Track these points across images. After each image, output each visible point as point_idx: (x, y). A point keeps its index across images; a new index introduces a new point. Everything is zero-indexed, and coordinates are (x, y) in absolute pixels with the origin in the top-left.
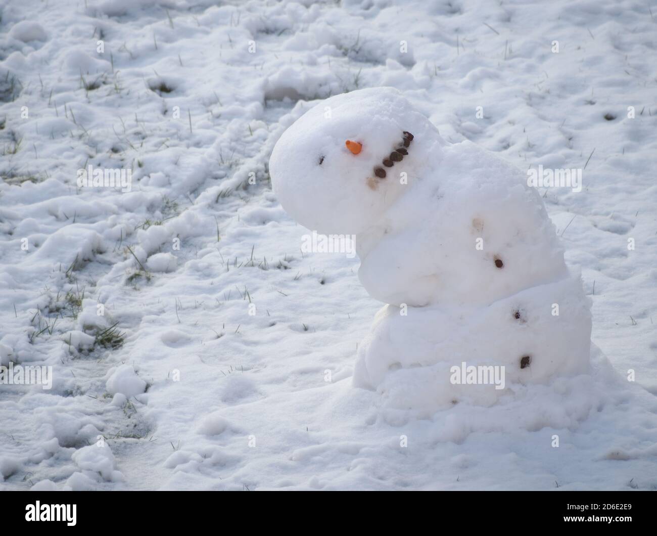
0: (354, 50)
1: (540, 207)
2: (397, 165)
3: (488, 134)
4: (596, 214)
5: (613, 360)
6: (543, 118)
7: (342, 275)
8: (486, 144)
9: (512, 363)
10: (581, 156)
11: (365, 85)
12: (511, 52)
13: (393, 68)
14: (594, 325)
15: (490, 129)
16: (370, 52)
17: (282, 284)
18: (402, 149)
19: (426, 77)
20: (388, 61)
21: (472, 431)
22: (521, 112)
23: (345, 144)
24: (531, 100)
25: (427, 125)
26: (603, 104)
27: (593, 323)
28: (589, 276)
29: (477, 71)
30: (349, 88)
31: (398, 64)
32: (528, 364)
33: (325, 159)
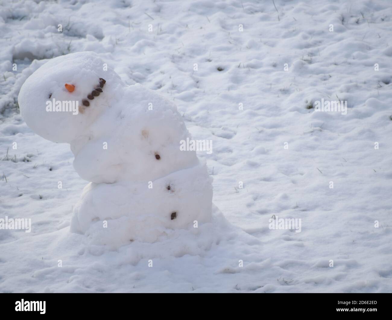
0: (67, 29)
1: (182, 123)
2: (96, 99)
3: (149, 79)
4: (213, 127)
5: (225, 214)
6: (181, 70)
7: (63, 165)
8: (148, 86)
9: (166, 217)
10: (204, 92)
11: (74, 50)
12: (161, 30)
13: (91, 40)
14: (214, 193)
15: (150, 77)
16: (76, 30)
17: (26, 171)
18: (99, 89)
19: (110, 45)
20: (88, 36)
21: (142, 258)
22: (168, 66)
23: (65, 86)
24: (174, 59)
25: (114, 74)
26: (216, 61)
27: (214, 192)
28: (211, 164)
29: (141, 41)
30: (65, 52)
31: (93, 38)
32: (175, 217)
33: (52, 95)
